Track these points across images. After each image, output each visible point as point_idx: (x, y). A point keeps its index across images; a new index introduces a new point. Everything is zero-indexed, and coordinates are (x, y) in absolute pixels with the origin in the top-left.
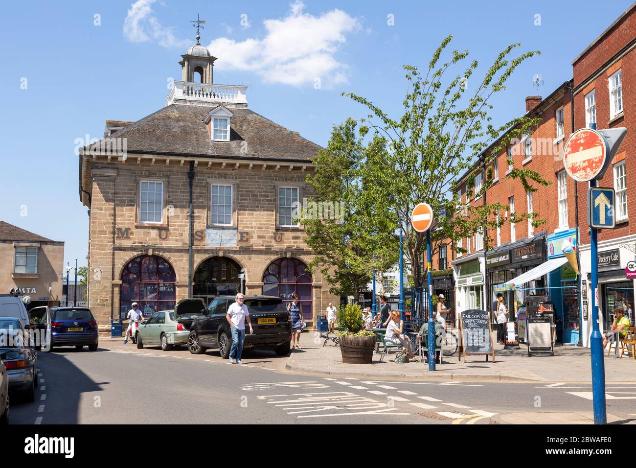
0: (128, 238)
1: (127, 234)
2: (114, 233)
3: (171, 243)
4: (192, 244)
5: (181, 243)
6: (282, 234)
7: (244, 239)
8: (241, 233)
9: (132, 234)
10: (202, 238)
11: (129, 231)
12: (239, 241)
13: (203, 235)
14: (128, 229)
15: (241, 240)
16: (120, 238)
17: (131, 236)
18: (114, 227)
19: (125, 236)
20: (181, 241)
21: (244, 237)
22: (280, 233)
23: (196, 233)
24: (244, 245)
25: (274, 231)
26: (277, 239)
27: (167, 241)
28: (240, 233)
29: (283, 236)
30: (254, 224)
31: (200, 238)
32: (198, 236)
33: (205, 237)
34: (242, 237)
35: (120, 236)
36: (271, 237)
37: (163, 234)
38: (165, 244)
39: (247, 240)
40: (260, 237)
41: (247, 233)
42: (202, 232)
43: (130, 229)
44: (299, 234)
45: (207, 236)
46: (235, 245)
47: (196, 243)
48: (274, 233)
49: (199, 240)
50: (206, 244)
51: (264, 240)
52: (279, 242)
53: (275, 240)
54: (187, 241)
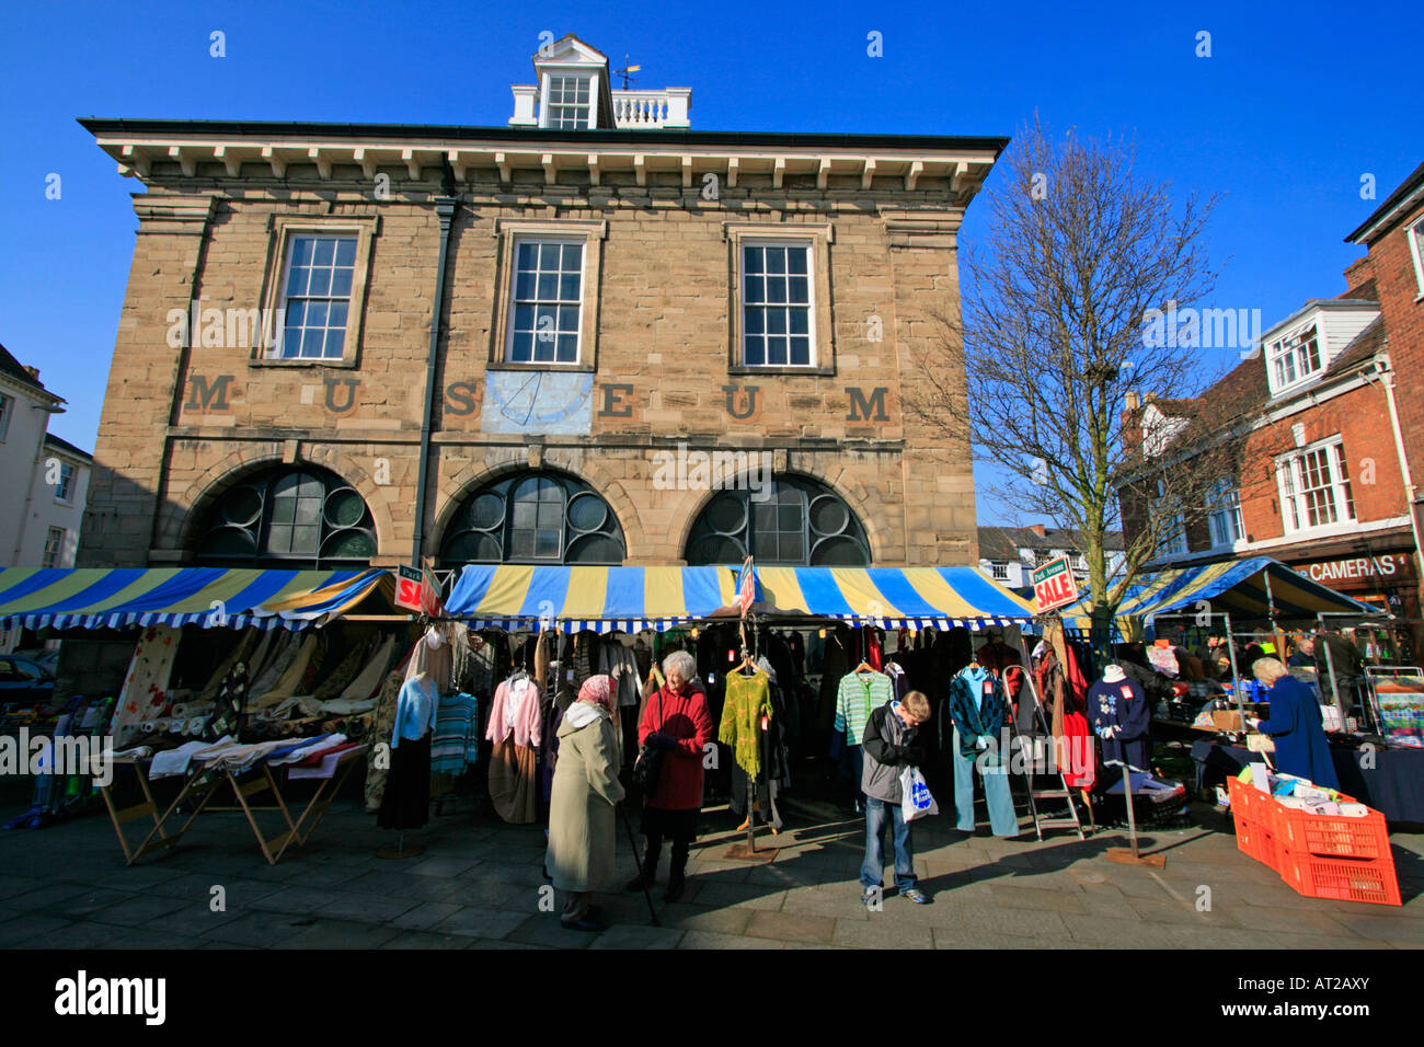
0: (222, 406)
1: (222, 396)
2: (178, 392)
3: (362, 422)
4: (433, 424)
5: (397, 425)
6: (753, 390)
7: (619, 408)
8: (608, 389)
9: (237, 393)
10: (472, 407)
11: (230, 386)
12: (601, 414)
13: (476, 396)
14: (225, 380)
15: (608, 411)
16: (197, 407)
17: (233, 402)
18: (181, 374)
19: (215, 399)
20: (398, 418)
21: (619, 400)
22: (747, 389)
23: (451, 388)
24: (616, 426)
25: (725, 380)
26: (737, 407)
27: (350, 416)
28: (604, 386)
29: (757, 396)
30: (655, 359)
31: (463, 407)
32: (457, 397)
33: (481, 401)
34: (610, 400)
35: (199, 399)
36: (715, 402)
37: (341, 393)
38: (345, 425)
39: (628, 412)
40: (673, 401)
41: (629, 389)
42: (472, 386)
43: (231, 378)
44: (815, 388)
45: (488, 398)
46: (587, 430)
47: (448, 420)
48: (724, 388)
49: (461, 413)
50: (483, 428)
51: (689, 408)
52: (741, 417)
53: (731, 411)
54: (419, 415)
